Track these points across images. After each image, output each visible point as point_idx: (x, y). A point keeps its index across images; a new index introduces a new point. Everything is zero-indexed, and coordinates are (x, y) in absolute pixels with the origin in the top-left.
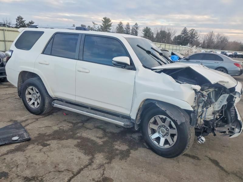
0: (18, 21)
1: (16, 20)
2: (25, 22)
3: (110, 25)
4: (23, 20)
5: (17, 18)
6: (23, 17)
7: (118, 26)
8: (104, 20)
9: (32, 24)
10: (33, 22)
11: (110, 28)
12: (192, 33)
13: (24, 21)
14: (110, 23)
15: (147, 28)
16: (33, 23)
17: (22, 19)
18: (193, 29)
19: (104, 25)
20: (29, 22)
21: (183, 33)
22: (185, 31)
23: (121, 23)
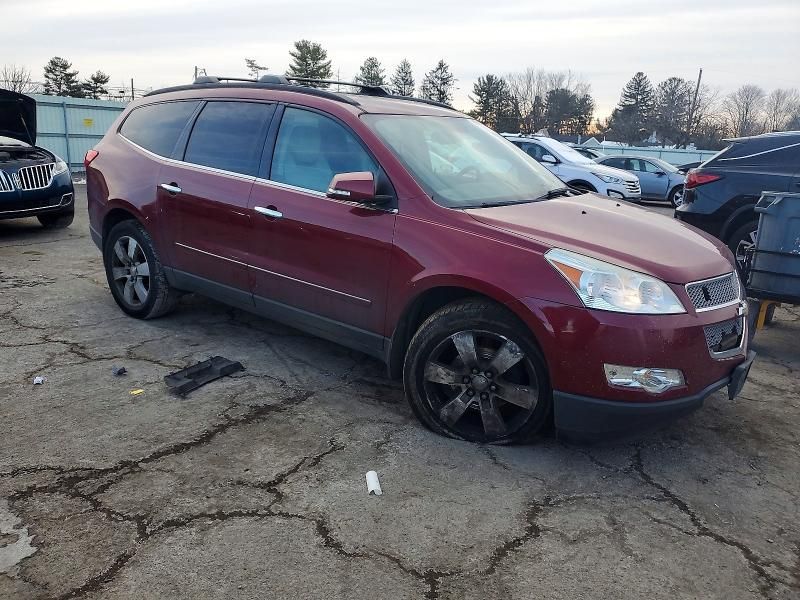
0: (51, 75)
1: (44, 72)
2: (76, 78)
3: (324, 71)
4: (69, 71)
5: (46, 64)
6: (68, 62)
8: (298, 53)
10: (103, 77)
12: (673, 93)
13: (74, 74)
14: (322, 63)
15: (490, 78)
16: (106, 81)
17: (65, 67)
18: (675, 79)
19: (301, 71)
20: (93, 79)
21: (632, 96)
22: (638, 85)
23: (372, 64)
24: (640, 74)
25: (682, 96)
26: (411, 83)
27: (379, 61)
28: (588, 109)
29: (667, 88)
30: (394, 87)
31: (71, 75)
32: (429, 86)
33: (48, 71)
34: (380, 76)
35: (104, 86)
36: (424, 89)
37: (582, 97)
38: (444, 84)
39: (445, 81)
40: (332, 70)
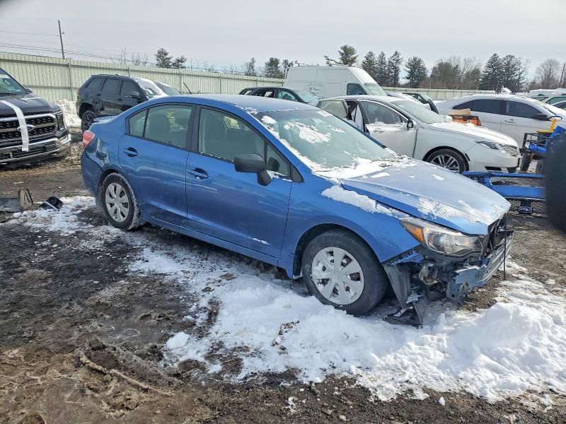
2: (170, 60)
4: (168, 56)
7: (365, 59)
8: (342, 51)
9: (182, 62)
12: (509, 64)
14: (354, 56)
16: (184, 62)
21: (491, 67)
22: (494, 62)
29: (506, 61)
40: (356, 59)
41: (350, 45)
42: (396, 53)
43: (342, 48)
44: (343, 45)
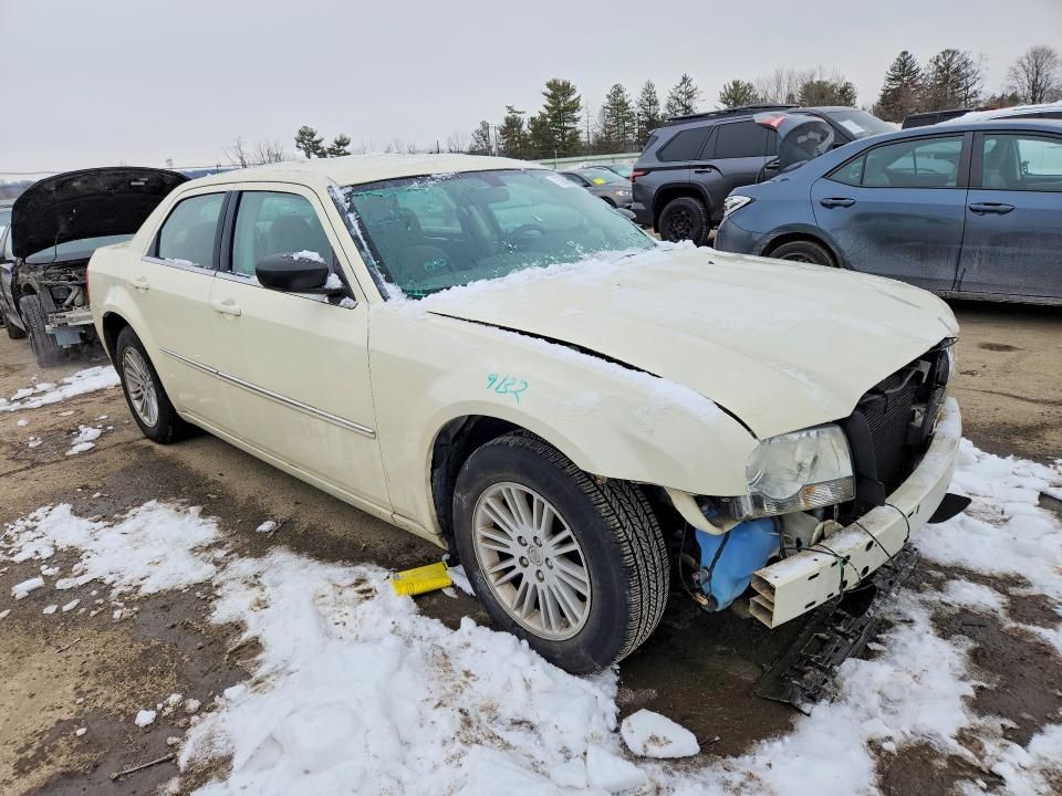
0: (301, 145)
1: (295, 143)
2: (321, 145)
3: (574, 107)
4: (316, 138)
5: (297, 135)
6: (315, 131)
8: (549, 92)
9: (345, 145)
10: (345, 139)
11: (577, 115)
12: (948, 66)
13: (320, 141)
14: (572, 98)
15: (736, 84)
16: (348, 143)
17: (312, 135)
18: (948, 51)
19: (553, 109)
20: (336, 142)
21: (897, 78)
22: (904, 67)
23: (618, 90)
24: (905, 53)
25: (957, 71)
26: (656, 103)
27: (624, 86)
28: (850, 99)
29: (940, 64)
30: (640, 110)
31: (318, 142)
32: (673, 102)
33: (298, 141)
34: (626, 101)
35: (347, 149)
36: (669, 106)
37: (842, 86)
38: (689, 98)
39: (690, 95)
40: (581, 103)
41: (562, 78)
42: (685, 79)
43: (549, 85)
44: (549, 79)
